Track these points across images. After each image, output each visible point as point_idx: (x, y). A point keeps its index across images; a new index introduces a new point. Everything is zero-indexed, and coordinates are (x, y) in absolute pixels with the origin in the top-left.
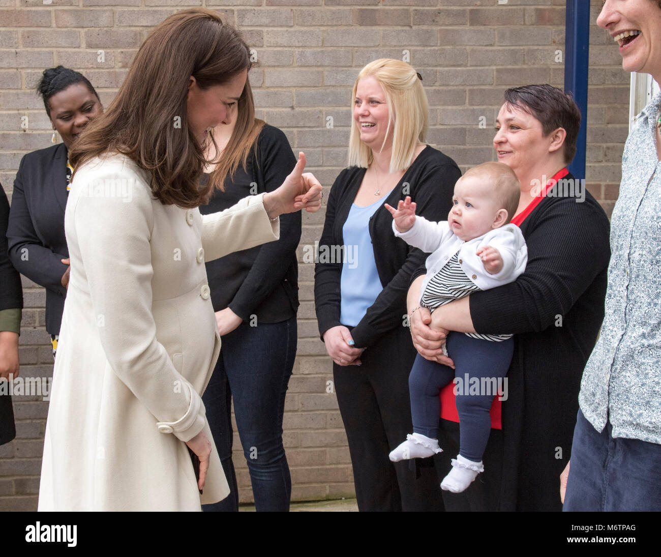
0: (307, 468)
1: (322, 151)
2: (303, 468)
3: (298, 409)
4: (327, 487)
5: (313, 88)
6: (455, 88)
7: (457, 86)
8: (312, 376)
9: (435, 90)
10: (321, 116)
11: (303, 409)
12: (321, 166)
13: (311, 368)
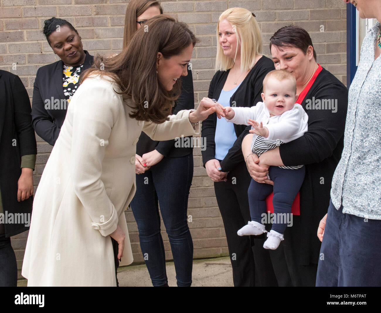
0: (209, 239)
1: (212, 60)
2: (206, 239)
3: (203, 206)
4: (221, 249)
5: (205, 24)
8: (210, 187)
9: (275, 23)
10: (211, 40)
11: (206, 206)
12: (211, 68)
13: (209, 183)
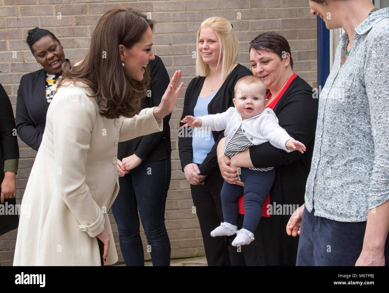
0: (185, 240)
2: (183, 240)
3: (180, 208)
4: (197, 249)
5: (181, 33)
6: (259, 31)
7: (260, 30)
8: (187, 190)
9: (248, 32)
10: (186, 48)
11: (182, 208)
12: (187, 76)
13: (185, 186)
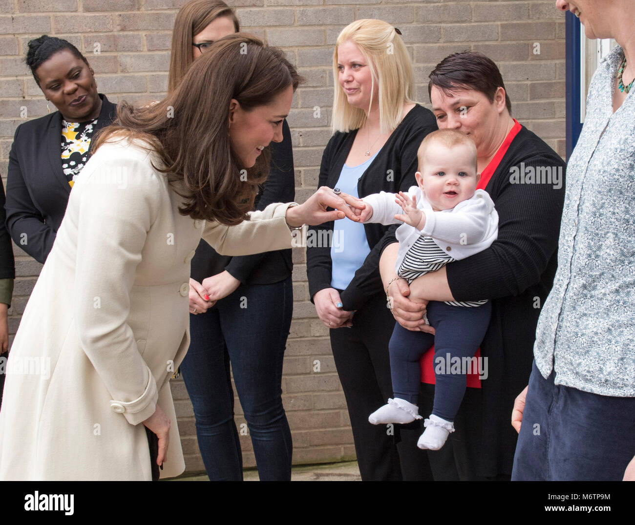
0: (321, 430)
1: (327, 111)
2: (317, 430)
3: (310, 371)
4: (343, 448)
5: (315, 48)
6: (460, 44)
7: (461, 42)
8: (324, 338)
9: (439, 46)
10: (324, 75)
12: (326, 126)
13: (321, 330)
